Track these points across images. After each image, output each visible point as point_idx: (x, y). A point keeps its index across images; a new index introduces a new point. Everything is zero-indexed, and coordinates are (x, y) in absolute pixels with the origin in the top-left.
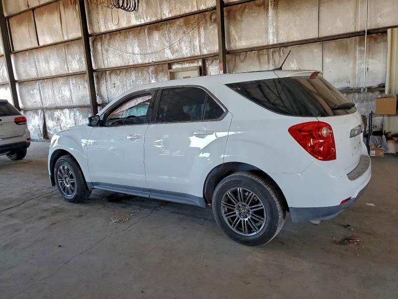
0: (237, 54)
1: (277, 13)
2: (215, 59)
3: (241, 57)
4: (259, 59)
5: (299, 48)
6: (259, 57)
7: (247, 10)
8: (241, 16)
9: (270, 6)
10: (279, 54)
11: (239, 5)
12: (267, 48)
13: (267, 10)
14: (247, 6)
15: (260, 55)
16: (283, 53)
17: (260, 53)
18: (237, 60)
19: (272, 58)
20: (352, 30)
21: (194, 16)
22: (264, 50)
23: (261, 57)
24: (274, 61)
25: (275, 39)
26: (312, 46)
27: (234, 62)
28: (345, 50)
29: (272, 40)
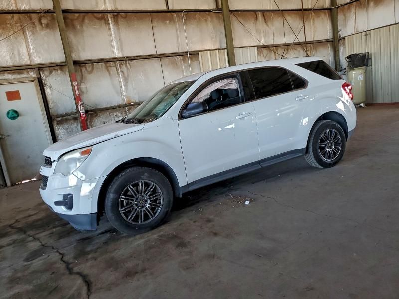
0: (82, 65)
1: (118, 29)
2: (55, 69)
3: (88, 68)
4: (108, 71)
5: (142, 62)
6: (107, 68)
7: (86, 21)
8: (82, 26)
9: (110, 21)
10: (126, 66)
11: (77, 15)
12: (115, 60)
13: (109, 24)
14: (86, 18)
15: (108, 67)
16: (130, 66)
17: (108, 65)
18: (83, 71)
19: (121, 70)
20: (177, 51)
21: (12, 15)
22: (111, 63)
23: (109, 68)
24: (123, 73)
25: (120, 53)
26: (152, 61)
27: (80, 73)
28: (175, 65)
29: (117, 54)
